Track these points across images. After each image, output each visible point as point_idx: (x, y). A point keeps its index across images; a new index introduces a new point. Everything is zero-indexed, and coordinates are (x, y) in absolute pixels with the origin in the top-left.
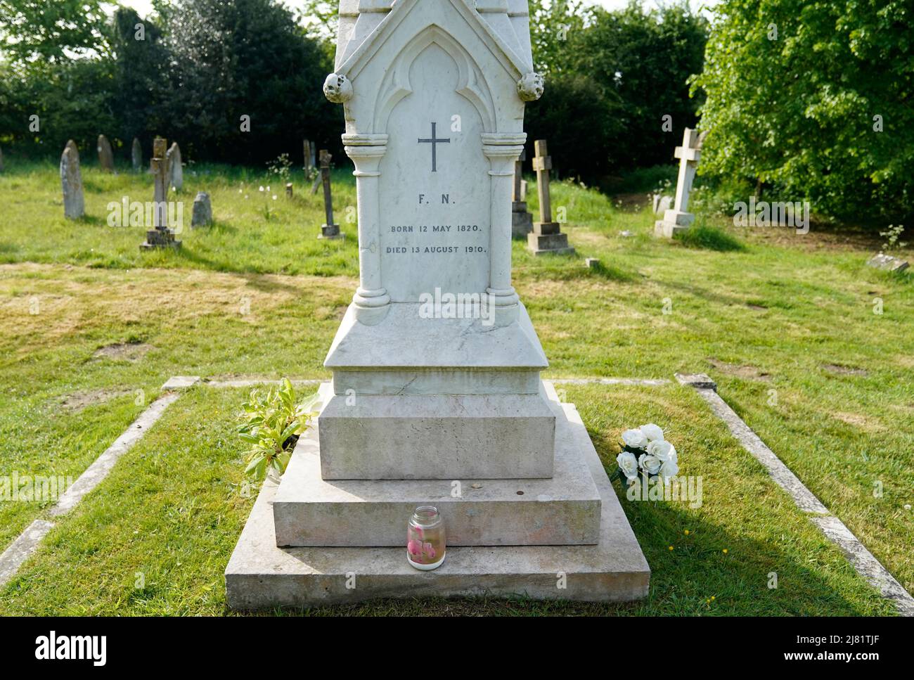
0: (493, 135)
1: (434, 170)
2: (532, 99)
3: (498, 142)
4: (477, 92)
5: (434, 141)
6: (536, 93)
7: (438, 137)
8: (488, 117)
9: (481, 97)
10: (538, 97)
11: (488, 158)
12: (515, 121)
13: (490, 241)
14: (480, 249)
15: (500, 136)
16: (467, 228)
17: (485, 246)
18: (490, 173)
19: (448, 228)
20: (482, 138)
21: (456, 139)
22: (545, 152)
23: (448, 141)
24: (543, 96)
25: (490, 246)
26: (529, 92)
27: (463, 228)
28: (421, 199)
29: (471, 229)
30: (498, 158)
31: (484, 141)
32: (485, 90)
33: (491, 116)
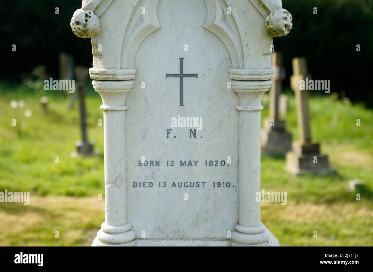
0: (240, 71)
1: (182, 104)
2: (280, 35)
3: (246, 77)
4: (225, 28)
5: (182, 76)
6: (284, 29)
7: (185, 72)
8: (236, 52)
9: (229, 33)
10: (286, 32)
11: (236, 93)
12: (263, 57)
13: (238, 176)
14: (228, 185)
15: (248, 71)
16: (214, 163)
17: (233, 182)
18: (238, 108)
19: (196, 163)
20: (229, 73)
21: (204, 75)
22: (305, 70)
23: (196, 76)
24: (292, 32)
25: (238, 181)
26: (277, 29)
27: (211, 163)
28: (168, 133)
29: (219, 164)
30: (246, 93)
31: (231, 76)
32: (232, 26)
33: (239, 51)
